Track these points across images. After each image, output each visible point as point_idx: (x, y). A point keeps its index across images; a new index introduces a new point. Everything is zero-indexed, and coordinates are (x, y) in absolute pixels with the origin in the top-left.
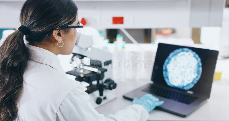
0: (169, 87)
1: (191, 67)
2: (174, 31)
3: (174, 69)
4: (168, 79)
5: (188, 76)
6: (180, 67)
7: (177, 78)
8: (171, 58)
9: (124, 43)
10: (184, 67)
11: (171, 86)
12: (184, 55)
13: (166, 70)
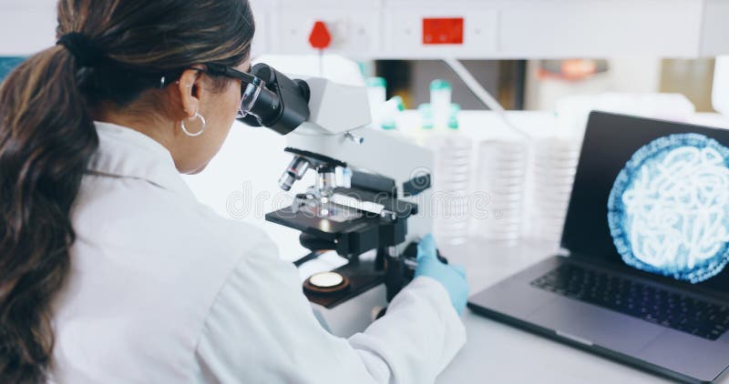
0: (631, 270)
1: (714, 202)
2: (601, 68)
3: (649, 208)
4: (627, 243)
5: (702, 234)
6: (672, 199)
7: (662, 239)
8: (638, 168)
9: (454, 109)
10: (686, 200)
11: (639, 266)
12: (686, 157)
13: (619, 211)
